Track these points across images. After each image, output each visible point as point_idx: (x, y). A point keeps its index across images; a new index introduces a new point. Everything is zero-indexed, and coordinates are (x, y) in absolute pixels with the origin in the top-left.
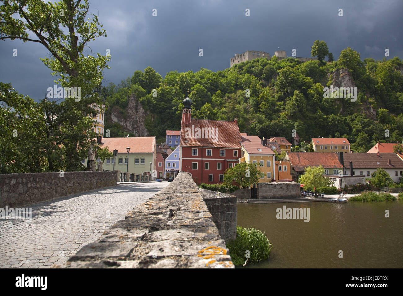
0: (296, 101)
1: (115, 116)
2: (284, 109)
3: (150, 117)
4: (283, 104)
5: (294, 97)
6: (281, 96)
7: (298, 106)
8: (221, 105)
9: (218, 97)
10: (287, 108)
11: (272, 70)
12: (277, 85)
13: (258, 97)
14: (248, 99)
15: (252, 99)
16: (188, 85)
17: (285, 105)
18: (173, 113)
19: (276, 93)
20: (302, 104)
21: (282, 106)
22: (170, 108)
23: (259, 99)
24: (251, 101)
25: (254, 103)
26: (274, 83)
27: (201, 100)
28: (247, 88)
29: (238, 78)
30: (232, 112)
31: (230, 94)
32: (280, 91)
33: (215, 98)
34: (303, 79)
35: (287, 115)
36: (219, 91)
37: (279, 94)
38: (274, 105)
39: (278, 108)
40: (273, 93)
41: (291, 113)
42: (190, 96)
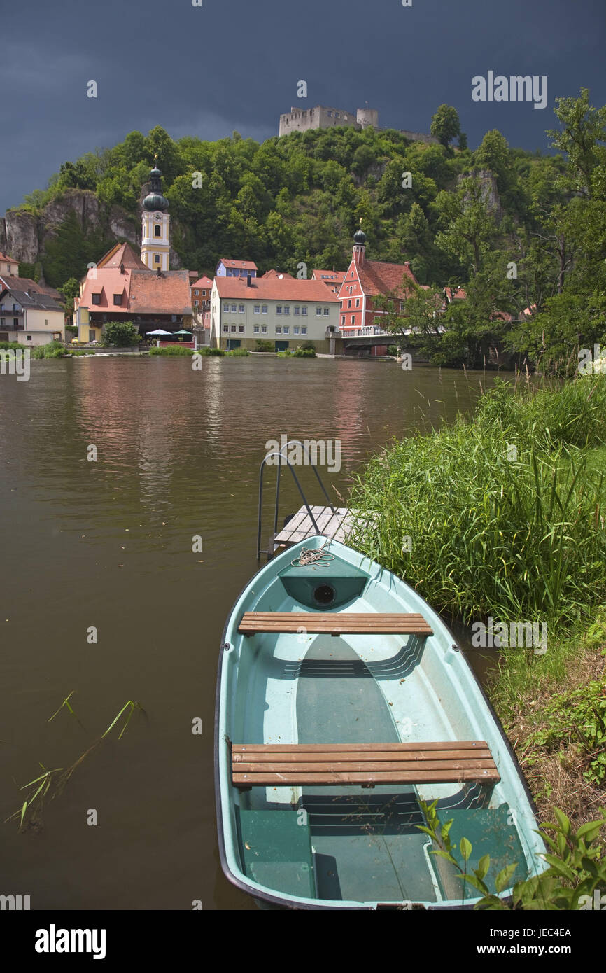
0: (415, 223)
1: (119, 225)
2: (393, 233)
3: (180, 231)
4: (393, 224)
5: (412, 215)
6: (388, 208)
7: (417, 232)
8: (292, 216)
9: (286, 201)
10: (399, 231)
11: (370, 156)
12: (380, 187)
13: (354, 208)
14: (336, 209)
15: (344, 211)
16: (232, 171)
17: (395, 227)
18: (219, 227)
19: (376, 203)
20: (424, 228)
21: (391, 227)
22: (212, 217)
23: (356, 211)
24: (342, 215)
25: (348, 218)
26: (373, 183)
27: (260, 204)
28: (331, 188)
29: (312, 166)
30: (312, 232)
31: (303, 197)
32: (386, 200)
33: (280, 203)
34: (422, 180)
35: (400, 244)
36: (285, 190)
37: (384, 206)
38: (377, 224)
39: (384, 231)
40: (371, 201)
41: (406, 242)
42: (241, 196)
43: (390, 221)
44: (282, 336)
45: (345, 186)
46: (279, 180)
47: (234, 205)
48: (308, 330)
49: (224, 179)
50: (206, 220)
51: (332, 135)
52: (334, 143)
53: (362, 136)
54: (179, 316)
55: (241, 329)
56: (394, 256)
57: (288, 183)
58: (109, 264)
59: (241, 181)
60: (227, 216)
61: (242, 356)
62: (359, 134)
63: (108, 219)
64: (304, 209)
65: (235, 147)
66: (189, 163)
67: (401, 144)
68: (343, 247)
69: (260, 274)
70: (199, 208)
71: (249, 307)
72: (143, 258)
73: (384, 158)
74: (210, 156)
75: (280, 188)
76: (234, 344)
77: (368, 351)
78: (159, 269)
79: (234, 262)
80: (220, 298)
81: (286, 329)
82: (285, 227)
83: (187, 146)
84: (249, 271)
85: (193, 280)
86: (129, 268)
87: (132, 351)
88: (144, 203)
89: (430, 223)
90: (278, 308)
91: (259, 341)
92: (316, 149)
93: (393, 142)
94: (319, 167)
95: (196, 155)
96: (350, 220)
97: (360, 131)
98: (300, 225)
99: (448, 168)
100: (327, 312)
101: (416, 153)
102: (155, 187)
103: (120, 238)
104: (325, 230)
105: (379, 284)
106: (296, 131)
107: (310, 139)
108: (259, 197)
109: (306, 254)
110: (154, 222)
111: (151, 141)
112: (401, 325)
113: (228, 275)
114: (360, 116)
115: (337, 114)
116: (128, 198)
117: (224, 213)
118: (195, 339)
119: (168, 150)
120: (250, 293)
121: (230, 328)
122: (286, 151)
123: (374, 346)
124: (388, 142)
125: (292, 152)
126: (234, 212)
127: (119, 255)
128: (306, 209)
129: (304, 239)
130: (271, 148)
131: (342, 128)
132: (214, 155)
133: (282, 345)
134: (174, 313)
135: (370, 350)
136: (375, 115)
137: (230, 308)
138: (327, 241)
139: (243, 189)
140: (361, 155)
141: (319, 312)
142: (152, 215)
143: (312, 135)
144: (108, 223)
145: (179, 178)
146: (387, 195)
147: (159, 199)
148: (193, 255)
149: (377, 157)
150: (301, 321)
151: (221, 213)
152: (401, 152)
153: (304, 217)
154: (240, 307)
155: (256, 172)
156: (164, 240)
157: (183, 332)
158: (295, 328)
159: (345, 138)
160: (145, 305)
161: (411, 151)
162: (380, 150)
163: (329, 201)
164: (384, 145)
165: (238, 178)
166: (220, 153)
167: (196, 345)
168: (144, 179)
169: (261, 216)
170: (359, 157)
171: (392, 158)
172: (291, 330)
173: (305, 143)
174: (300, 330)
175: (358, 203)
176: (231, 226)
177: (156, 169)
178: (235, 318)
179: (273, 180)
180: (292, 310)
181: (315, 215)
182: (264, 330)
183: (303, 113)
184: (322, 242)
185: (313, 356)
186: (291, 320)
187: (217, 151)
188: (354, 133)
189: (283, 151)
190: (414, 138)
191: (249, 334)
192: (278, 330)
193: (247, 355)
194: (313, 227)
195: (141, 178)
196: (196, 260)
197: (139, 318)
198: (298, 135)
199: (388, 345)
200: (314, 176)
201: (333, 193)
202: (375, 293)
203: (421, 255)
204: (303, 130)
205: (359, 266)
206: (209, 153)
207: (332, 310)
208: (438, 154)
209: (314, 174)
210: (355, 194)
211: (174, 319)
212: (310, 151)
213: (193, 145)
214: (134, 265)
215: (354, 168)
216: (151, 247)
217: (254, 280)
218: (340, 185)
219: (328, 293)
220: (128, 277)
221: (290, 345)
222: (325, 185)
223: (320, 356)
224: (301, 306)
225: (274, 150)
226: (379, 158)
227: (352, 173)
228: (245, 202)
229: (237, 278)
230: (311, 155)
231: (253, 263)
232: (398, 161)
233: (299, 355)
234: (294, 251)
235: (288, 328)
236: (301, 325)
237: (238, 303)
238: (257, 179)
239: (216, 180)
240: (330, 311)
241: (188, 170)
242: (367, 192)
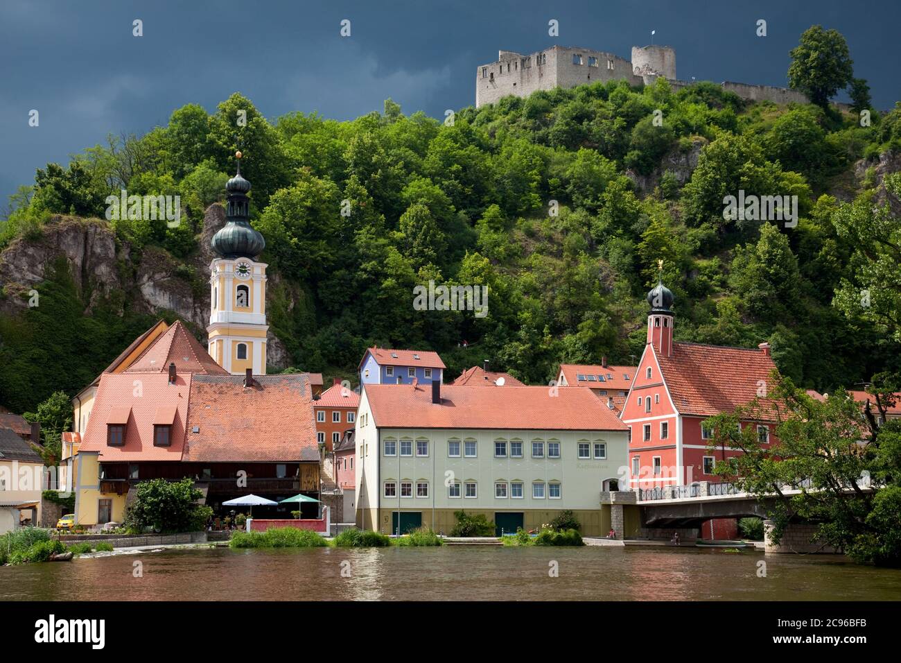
0: (770, 262)
1: (159, 286)
2: (724, 284)
3: (283, 295)
4: (720, 267)
5: (762, 247)
7: (776, 280)
8: (511, 259)
9: (496, 230)
10: (734, 281)
11: (664, 136)
12: (688, 196)
13: (638, 239)
14: (600, 242)
15: (616, 246)
16: (386, 178)
17: (727, 272)
18: (364, 285)
19: (682, 227)
20: (791, 272)
21: (716, 273)
22: (348, 267)
23: (641, 245)
24: (614, 255)
25: (628, 259)
26: (673, 188)
27: (445, 239)
28: (588, 202)
29: (546, 162)
30: (553, 289)
31: (531, 222)
32: (704, 220)
33: (485, 235)
34: (777, 178)
35: (739, 308)
36: (493, 210)
37: (701, 232)
38: (687, 269)
39: (704, 282)
40: (672, 225)
41: (751, 300)
42: (406, 225)
43: (714, 262)
44: (510, 504)
45: (617, 197)
46: (480, 190)
47: (393, 242)
48: (563, 489)
49: (371, 192)
50: (337, 273)
51: (584, 100)
52: (589, 116)
53: (644, 99)
54: (292, 467)
55: (423, 490)
56: (729, 331)
57: (500, 198)
58: (141, 363)
59: (406, 195)
60: (381, 262)
61: (428, 545)
62: (638, 96)
63: (135, 273)
64: (533, 245)
65: (391, 131)
66: (299, 164)
67: (728, 110)
68: (620, 317)
69: (450, 377)
70: (322, 250)
71: (438, 445)
72: (213, 351)
73: (693, 139)
74: (342, 150)
75: (484, 205)
76: (409, 521)
77: (695, 532)
78: (249, 371)
79: (396, 353)
80: (379, 428)
81: (517, 488)
82: (498, 281)
83: (295, 132)
84: (428, 370)
85: (317, 391)
86: (184, 371)
87: (192, 542)
88: (213, 243)
89: (801, 263)
90: (497, 444)
91: (460, 515)
92: (553, 129)
93: (711, 106)
94: (559, 163)
95: (313, 149)
96: (631, 265)
97: (640, 89)
98: (527, 278)
99: (831, 149)
100: (600, 450)
101: (760, 125)
102: (237, 212)
103: (162, 311)
104: (578, 285)
105: (708, 391)
106: (511, 96)
107: (539, 111)
108: (442, 224)
109: (543, 335)
110: (234, 279)
111: (223, 123)
112: (774, 476)
113: (384, 380)
114: (639, 60)
115: (592, 59)
116: (175, 230)
117: (374, 258)
118: (326, 512)
119: (255, 139)
120: (438, 415)
121: (398, 489)
122: (492, 135)
123: (707, 519)
124: (699, 107)
125: (505, 137)
126: (393, 255)
127: (164, 344)
128: (538, 245)
129: (538, 304)
130: (462, 131)
131: (604, 85)
132: (350, 148)
133: (510, 521)
134: (281, 458)
135: (700, 527)
136: (670, 56)
137: (398, 447)
138: (585, 306)
139: (411, 211)
140: (646, 136)
141: (584, 450)
142: (231, 265)
143: (544, 102)
144: (135, 281)
145: (281, 193)
146: (704, 210)
147: (245, 235)
148: (310, 341)
149: (678, 137)
150: (546, 470)
151: (367, 258)
152: (729, 125)
153: (535, 259)
154: (419, 444)
155: (436, 177)
156: (257, 313)
157: (300, 499)
158: (535, 485)
159: (610, 105)
160: (220, 446)
161: (749, 121)
162: (685, 123)
163: (585, 229)
164: (691, 114)
165: (399, 190)
166: (361, 145)
167: (328, 524)
168: (209, 197)
169: (448, 262)
170: (643, 140)
171: (711, 139)
172: (528, 489)
173: (529, 117)
174: (546, 489)
175: (644, 229)
176: (388, 282)
177: (238, 178)
178: (409, 468)
179: (468, 191)
180: (527, 448)
181: (558, 255)
182: (471, 490)
183: (523, 61)
184: (576, 311)
185: (577, 543)
186: (526, 468)
187: (355, 140)
188: (630, 94)
189: (486, 135)
190: (753, 96)
191: (438, 500)
192: (501, 490)
193: (438, 544)
194: (554, 280)
195: (204, 193)
196: (319, 351)
197: (207, 471)
198: (515, 104)
199: (738, 518)
200: (551, 181)
201: (593, 211)
202: (700, 407)
203: (787, 326)
204: (526, 92)
205: (663, 354)
206: (339, 143)
207: (612, 445)
208: (809, 123)
209: (551, 177)
210: (638, 212)
211: (281, 473)
212: (541, 133)
213: (307, 129)
214: (195, 364)
215: (633, 161)
216: (228, 328)
217: (445, 390)
218: (606, 196)
219: (599, 413)
220: (184, 390)
221: (527, 520)
222: (574, 198)
223: (589, 541)
224: (546, 439)
225: (468, 134)
226: (683, 140)
227: (628, 171)
228: (414, 235)
229: (408, 388)
230: (543, 141)
231: (436, 353)
232: (725, 144)
233: (546, 541)
234: (518, 328)
235: (520, 485)
236: (547, 479)
237: (414, 437)
238: (437, 190)
239: (355, 195)
240: (608, 450)
241: (298, 177)
242: (663, 205)
